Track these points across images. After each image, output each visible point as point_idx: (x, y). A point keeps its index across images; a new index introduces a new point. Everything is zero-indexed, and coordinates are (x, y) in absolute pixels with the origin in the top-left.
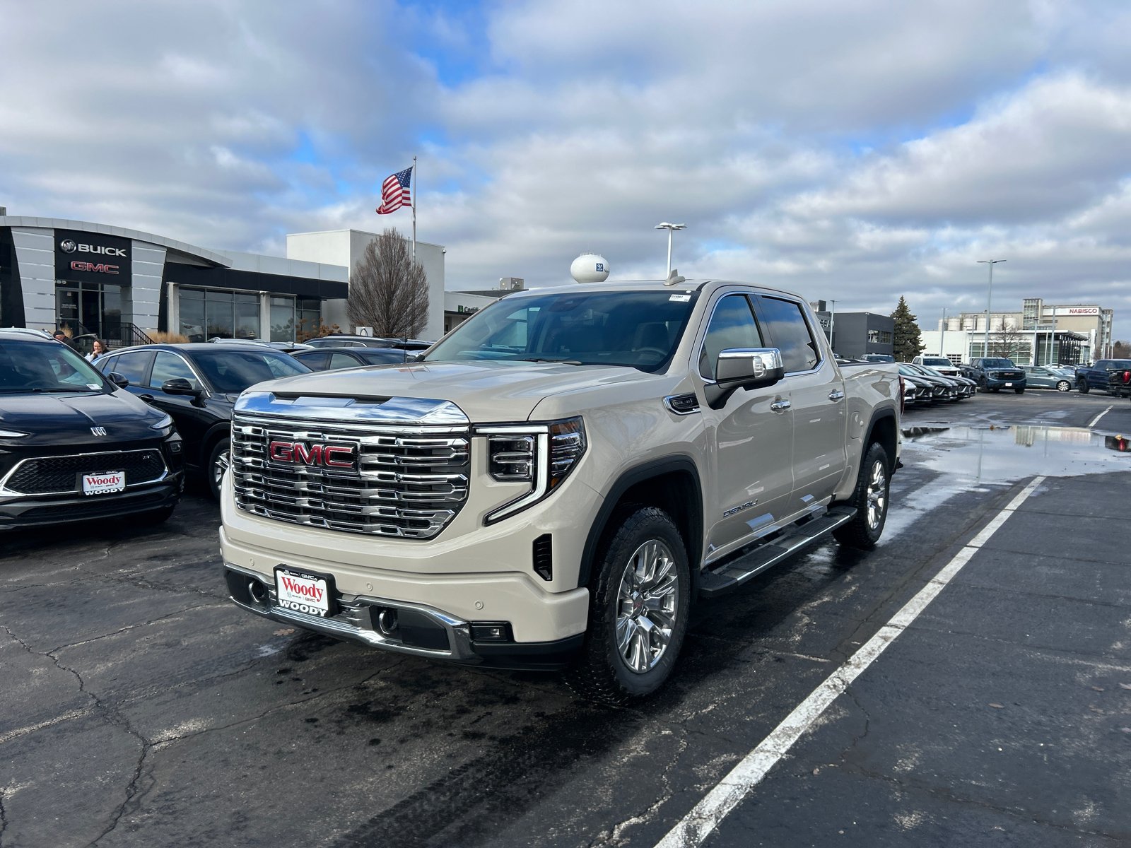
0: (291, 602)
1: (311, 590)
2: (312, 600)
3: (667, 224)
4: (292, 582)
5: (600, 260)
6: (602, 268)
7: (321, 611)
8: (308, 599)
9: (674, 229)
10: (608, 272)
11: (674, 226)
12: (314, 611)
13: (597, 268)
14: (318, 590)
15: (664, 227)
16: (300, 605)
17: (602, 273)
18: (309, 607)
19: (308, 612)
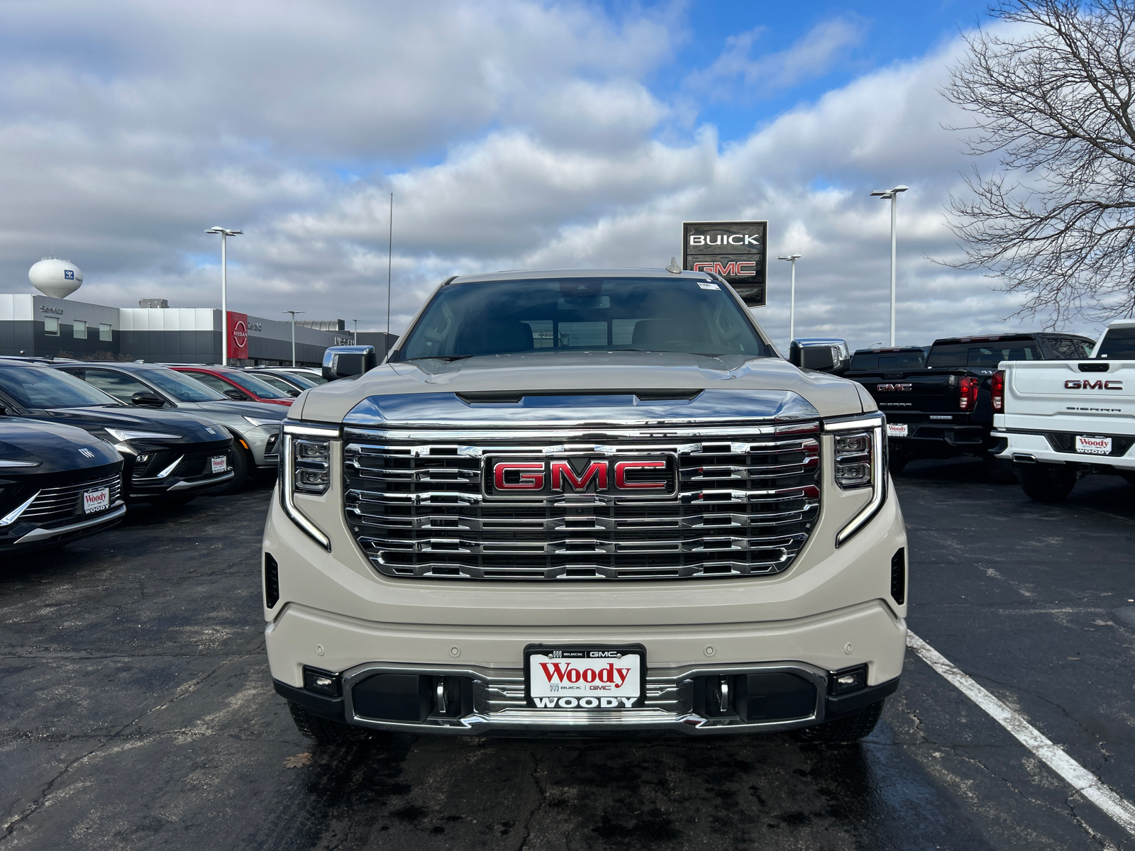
0: (559, 698)
1: (605, 673)
2: (604, 688)
3: (221, 229)
4: (563, 668)
5: (67, 266)
6: (73, 275)
7: (624, 700)
8: (596, 688)
9: (227, 234)
10: (80, 281)
11: (228, 231)
12: (609, 702)
13: (66, 275)
14: (619, 671)
15: (216, 232)
16: (579, 699)
17: (72, 283)
18: (599, 699)
19: (599, 706)
